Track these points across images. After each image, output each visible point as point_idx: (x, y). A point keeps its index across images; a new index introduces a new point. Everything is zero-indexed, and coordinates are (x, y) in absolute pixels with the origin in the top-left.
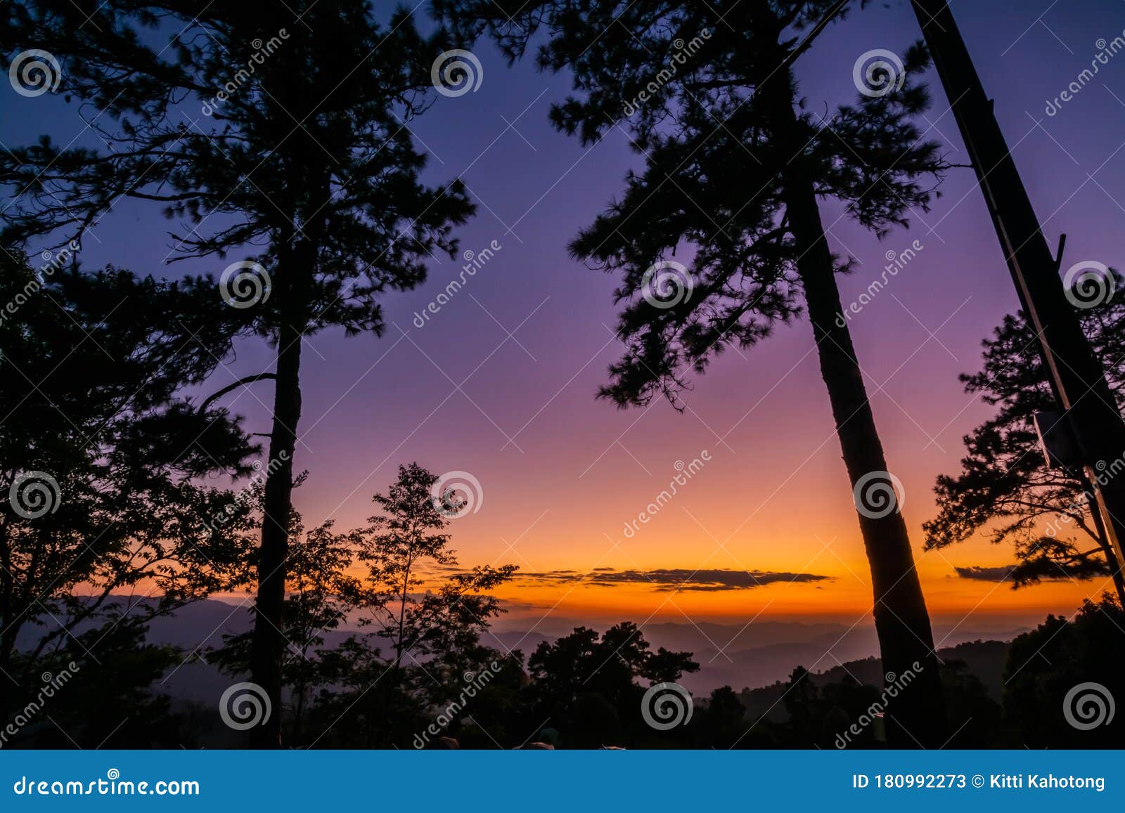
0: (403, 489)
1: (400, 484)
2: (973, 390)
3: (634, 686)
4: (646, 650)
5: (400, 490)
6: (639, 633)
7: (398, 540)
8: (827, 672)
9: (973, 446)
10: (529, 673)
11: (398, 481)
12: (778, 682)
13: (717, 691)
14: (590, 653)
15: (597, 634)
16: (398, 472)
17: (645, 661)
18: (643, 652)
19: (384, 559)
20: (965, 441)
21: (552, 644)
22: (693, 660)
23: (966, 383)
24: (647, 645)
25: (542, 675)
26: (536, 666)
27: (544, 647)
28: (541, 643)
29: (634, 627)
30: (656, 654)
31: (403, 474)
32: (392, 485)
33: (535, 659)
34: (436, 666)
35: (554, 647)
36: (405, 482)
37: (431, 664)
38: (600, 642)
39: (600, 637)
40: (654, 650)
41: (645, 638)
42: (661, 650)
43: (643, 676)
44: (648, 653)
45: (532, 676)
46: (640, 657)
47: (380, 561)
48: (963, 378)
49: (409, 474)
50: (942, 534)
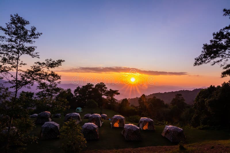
0: (13, 25)
1: (11, 23)
2: (226, 15)
3: (102, 98)
4: (106, 89)
5: (11, 25)
6: (105, 85)
7: (13, 47)
8: (149, 95)
9: (215, 36)
10: (74, 94)
11: (10, 21)
12: (137, 97)
13: (123, 99)
14: (91, 90)
15: (93, 85)
16: (10, 18)
17: (106, 92)
18: (105, 90)
19: (7, 54)
20: (213, 34)
21: (81, 87)
22: (118, 92)
23: (225, 12)
24: (107, 88)
25: (78, 95)
26: (76, 93)
27: (78, 88)
28: (78, 87)
29: (103, 84)
30: (109, 90)
31: (13, 19)
32: (7, 23)
33: (76, 91)
34: (43, 92)
35: (81, 88)
36: (13, 22)
37: (42, 92)
38: (94, 87)
39: (94, 86)
40: (108, 89)
41: (106, 86)
42: (110, 90)
43: (105, 95)
44: (107, 90)
45: (75, 95)
46: (104, 91)
47: (5, 55)
48: (225, 10)
49: (15, 19)
50: (200, 61)
